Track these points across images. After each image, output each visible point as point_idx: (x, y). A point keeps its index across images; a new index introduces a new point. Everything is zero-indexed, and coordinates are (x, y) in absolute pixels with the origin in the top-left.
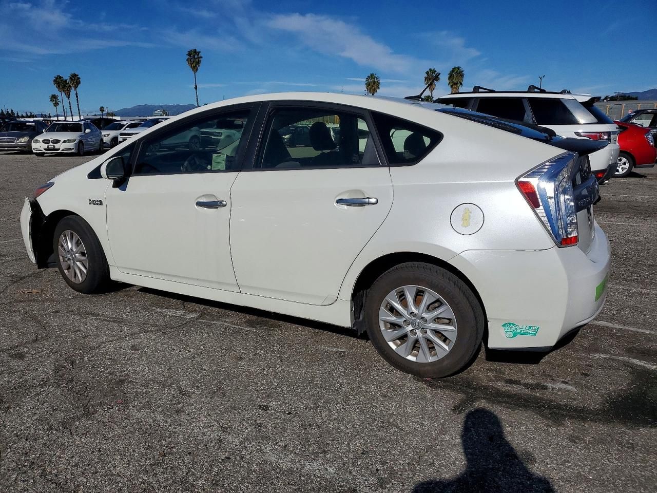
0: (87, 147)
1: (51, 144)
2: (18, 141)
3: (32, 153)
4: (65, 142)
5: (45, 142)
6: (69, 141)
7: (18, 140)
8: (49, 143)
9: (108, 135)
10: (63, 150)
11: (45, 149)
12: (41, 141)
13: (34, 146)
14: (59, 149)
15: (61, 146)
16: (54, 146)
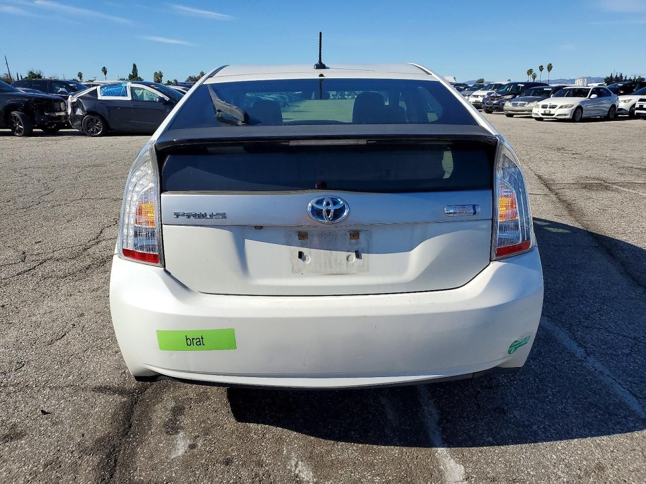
0: (588, 112)
1: (548, 109)
2: (527, 106)
3: (531, 117)
4: (561, 107)
5: (544, 107)
6: (566, 107)
7: (528, 104)
8: (546, 108)
9: (630, 100)
10: (558, 116)
11: (542, 114)
12: (540, 107)
13: (535, 111)
14: (553, 115)
15: (556, 112)
16: (550, 112)
